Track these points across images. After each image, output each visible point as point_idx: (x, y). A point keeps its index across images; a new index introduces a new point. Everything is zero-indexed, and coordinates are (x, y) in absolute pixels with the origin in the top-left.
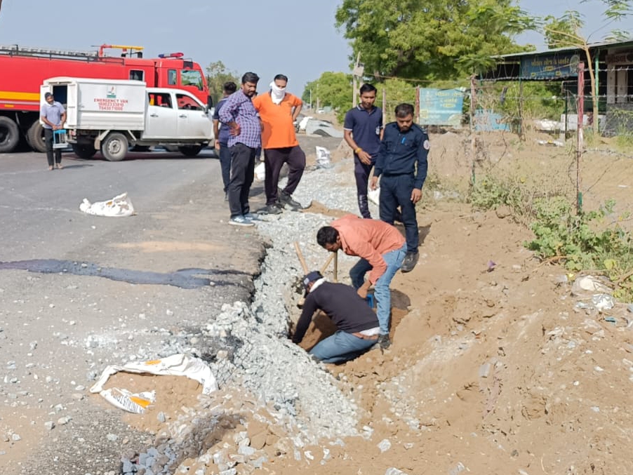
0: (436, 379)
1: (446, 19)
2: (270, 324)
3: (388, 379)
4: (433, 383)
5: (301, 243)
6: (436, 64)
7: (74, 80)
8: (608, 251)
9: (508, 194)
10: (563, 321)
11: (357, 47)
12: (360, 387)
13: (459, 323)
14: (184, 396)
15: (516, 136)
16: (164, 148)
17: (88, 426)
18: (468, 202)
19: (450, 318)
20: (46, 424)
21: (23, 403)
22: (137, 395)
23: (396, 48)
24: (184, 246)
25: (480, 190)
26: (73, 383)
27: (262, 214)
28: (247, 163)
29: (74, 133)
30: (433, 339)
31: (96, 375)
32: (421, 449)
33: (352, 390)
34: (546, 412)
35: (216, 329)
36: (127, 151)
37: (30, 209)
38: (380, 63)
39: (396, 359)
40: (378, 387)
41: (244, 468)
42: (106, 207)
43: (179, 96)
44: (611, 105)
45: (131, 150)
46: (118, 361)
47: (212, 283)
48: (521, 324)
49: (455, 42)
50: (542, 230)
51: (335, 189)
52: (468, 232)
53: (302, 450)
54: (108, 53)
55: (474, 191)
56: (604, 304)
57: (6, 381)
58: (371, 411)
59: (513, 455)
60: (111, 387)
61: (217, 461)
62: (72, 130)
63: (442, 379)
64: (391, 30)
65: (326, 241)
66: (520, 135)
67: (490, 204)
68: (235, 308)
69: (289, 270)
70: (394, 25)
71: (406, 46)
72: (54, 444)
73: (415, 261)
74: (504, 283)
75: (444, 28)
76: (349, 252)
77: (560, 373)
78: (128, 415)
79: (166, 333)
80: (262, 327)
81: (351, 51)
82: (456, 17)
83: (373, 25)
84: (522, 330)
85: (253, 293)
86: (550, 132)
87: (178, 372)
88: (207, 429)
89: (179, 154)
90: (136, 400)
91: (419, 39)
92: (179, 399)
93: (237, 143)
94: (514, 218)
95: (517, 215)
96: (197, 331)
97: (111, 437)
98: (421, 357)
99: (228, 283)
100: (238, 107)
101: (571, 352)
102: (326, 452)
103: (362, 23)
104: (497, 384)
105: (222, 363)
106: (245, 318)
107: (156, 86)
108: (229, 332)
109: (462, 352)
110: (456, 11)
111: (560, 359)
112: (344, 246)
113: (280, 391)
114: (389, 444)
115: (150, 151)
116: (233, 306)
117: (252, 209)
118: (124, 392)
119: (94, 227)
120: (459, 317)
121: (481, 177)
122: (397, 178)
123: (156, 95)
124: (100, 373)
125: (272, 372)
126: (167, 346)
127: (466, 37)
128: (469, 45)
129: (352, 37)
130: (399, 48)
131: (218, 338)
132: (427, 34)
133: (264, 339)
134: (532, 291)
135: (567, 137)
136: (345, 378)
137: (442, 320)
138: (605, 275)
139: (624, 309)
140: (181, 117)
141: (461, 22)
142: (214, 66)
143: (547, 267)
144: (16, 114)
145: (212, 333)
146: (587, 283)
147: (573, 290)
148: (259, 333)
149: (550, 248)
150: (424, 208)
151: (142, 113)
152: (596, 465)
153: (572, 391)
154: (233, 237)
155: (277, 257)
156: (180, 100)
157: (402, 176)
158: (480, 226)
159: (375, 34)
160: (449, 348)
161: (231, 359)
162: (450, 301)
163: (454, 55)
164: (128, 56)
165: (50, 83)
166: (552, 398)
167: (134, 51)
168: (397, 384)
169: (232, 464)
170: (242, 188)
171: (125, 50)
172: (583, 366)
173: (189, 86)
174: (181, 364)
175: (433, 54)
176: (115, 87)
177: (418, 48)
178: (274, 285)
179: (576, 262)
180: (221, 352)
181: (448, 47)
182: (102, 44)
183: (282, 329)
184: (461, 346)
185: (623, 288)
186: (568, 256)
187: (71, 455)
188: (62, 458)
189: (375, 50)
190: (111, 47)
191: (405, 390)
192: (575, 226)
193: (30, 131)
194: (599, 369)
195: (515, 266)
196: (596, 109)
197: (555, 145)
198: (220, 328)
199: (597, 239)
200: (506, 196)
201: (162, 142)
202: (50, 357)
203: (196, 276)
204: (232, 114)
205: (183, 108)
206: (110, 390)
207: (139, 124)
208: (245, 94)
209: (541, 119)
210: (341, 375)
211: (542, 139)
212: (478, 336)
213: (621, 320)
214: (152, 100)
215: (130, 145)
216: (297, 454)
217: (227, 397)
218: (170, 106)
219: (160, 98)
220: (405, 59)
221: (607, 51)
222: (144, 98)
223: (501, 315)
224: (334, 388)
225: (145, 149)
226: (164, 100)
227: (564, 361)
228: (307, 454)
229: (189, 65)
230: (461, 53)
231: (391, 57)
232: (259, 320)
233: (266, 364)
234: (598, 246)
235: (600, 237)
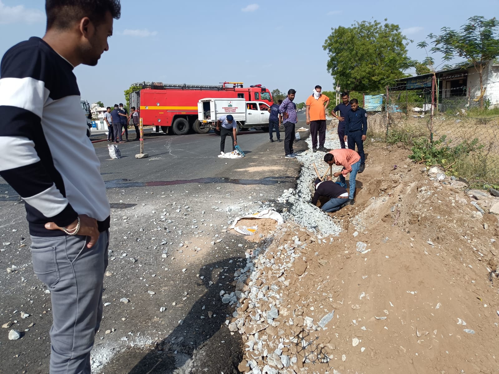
0: (373, 214)
1: (375, 64)
2: (304, 198)
3: (354, 216)
4: (372, 216)
5: (316, 164)
6: (371, 85)
7: (213, 99)
8: (443, 156)
9: (402, 137)
10: (425, 184)
11: (336, 79)
12: (342, 221)
13: (382, 191)
14: (270, 226)
15: (405, 114)
16: (255, 128)
17: (230, 242)
18: (385, 142)
19: (379, 189)
20: (212, 242)
21: (201, 235)
22: (250, 228)
23: (354, 78)
24: (266, 168)
25: (390, 136)
26: (222, 226)
27: (299, 153)
28: (292, 131)
29: (214, 124)
30: (372, 198)
31: (232, 222)
32: (371, 233)
33: (339, 222)
34: (419, 221)
35: (281, 200)
36: (238, 131)
37: (197, 157)
38: (347, 85)
39: (357, 208)
40: (350, 220)
41: (297, 249)
42: (231, 154)
43: (260, 104)
44: (444, 98)
45: (240, 131)
46: (241, 215)
47: (279, 182)
48: (408, 187)
49: (379, 74)
50: (416, 150)
51: (329, 141)
52: (385, 155)
53: (321, 240)
54: (228, 86)
55: (388, 137)
56: (441, 177)
57: (192, 227)
58: (347, 230)
59: (408, 233)
60: (239, 225)
61: (286, 248)
62: (213, 122)
63: (376, 214)
64: (351, 70)
65: (328, 160)
66: (406, 114)
67: (395, 142)
68: (289, 191)
69: (311, 175)
70: (353, 68)
71: (358, 77)
72: (216, 250)
73: (364, 168)
74: (401, 173)
75: (374, 68)
76: (338, 164)
77: (424, 205)
78: (246, 236)
79: (261, 203)
80: (301, 199)
81: (334, 81)
82: (379, 63)
83: (344, 68)
84: (409, 190)
85: (297, 185)
86: (419, 112)
87: (267, 216)
88: (281, 237)
89: (262, 131)
90: (249, 230)
91: (364, 74)
92: (268, 228)
93: (287, 122)
94: (404, 147)
95: (406, 146)
96: (273, 201)
97: (240, 245)
98: (367, 206)
99: (286, 182)
100: (287, 105)
101: (429, 196)
102: (332, 239)
103: (339, 68)
104: (398, 213)
105: (285, 213)
106: (294, 195)
107: (250, 100)
108: (287, 201)
109: (384, 202)
110: (379, 61)
111: (424, 199)
112: (336, 161)
113: (310, 224)
114: (358, 233)
115: (249, 130)
116: (288, 190)
117: (294, 151)
118: (244, 227)
119: (226, 163)
120: (382, 188)
121: (391, 131)
122: (356, 132)
123: (250, 104)
124: (233, 221)
125: (306, 216)
126: (261, 208)
127: (383, 72)
128: (385, 76)
129: (334, 75)
130: (355, 78)
131: (283, 203)
132: (367, 71)
133: (302, 203)
134: (412, 175)
135: (425, 114)
136: (336, 218)
137: (375, 190)
138: (442, 166)
139: (449, 179)
140: (262, 114)
141: (382, 65)
142: (275, 91)
143: (418, 165)
144: (187, 117)
145: (280, 202)
146: (434, 170)
147: (429, 173)
148: (300, 201)
149: (419, 157)
150: (367, 146)
151: (244, 113)
152: (439, 237)
153: (429, 211)
154: (287, 163)
155: (306, 170)
156: (261, 106)
157: (357, 131)
158: (390, 152)
159: (345, 73)
160: (379, 201)
161: (289, 211)
162: (379, 182)
163: (378, 80)
164: (236, 87)
165: (201, 101)
166: (421, 215)
167: (239, 85)
168: (357, 218)
169: (292, 248)
170: (290, 142)
171: (235, 84)
172: (434, 201)
173: (264, 99)
174: (268, 213)
175: (370, 81)
176: (231, 101)
177: (363, 78)
178: (305, 182)
179: (430, 162)
180: (284, 209)
181: (376, 77)
182: (224, 82)
183: (309, 199)
184: (383, 200)
185: (449, 171)
186: (427, 160)
187: (223, 254)
188: (219, 255)
189: (345, 80)
190: (228, 83)
191: (361, 220)
192: (429, 147)
193: (194, 124)
194: (440, 201)
195: (405, 166)
196: (438, 101)
197: (421, 117)
198: (283, 199)
199: (439, 152)
200: (401, 138)
201: (254, 126)
202: (211, 216)
203: (272, 180)
204: (285, 109)
205: (262, 110)
206: (238, 227)
207: (243, 118)
208: (290, 99)
209: (414, 107)
210: (334, 216)
211: (415, 115)
212: (390, 195)
213: (448, 183)
214: (248, 107)
215: (240, 128)
216: (319, 241)
217: (288, 225)
218: (257, 109)
219: (252, 106)
220: (358, 83)
221: (443, 74)
222: (244, 106)
223: (400, 186)
224: (332, 222)
225: (247, 129)
226: (254, 107)
227: (426, 200)
228: (324, 241)
229: (264, 90)
230: (382, 79)
231: (352, 82)
232: (300, 196)
233: (303, 213)
234: (439, 155)
235: (440, 151)
